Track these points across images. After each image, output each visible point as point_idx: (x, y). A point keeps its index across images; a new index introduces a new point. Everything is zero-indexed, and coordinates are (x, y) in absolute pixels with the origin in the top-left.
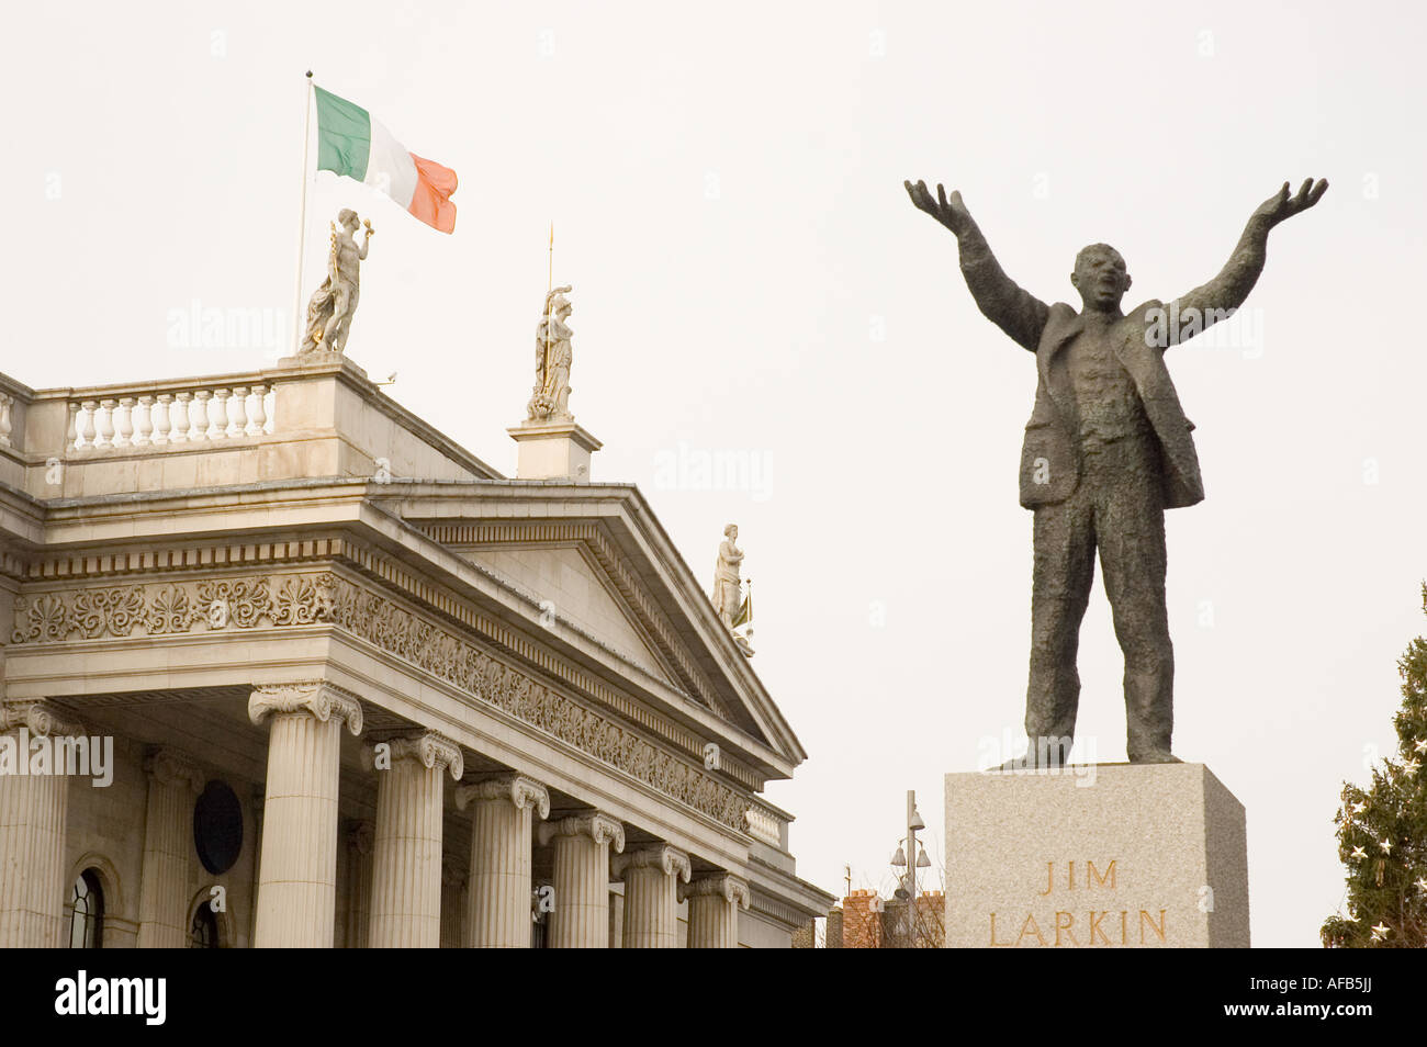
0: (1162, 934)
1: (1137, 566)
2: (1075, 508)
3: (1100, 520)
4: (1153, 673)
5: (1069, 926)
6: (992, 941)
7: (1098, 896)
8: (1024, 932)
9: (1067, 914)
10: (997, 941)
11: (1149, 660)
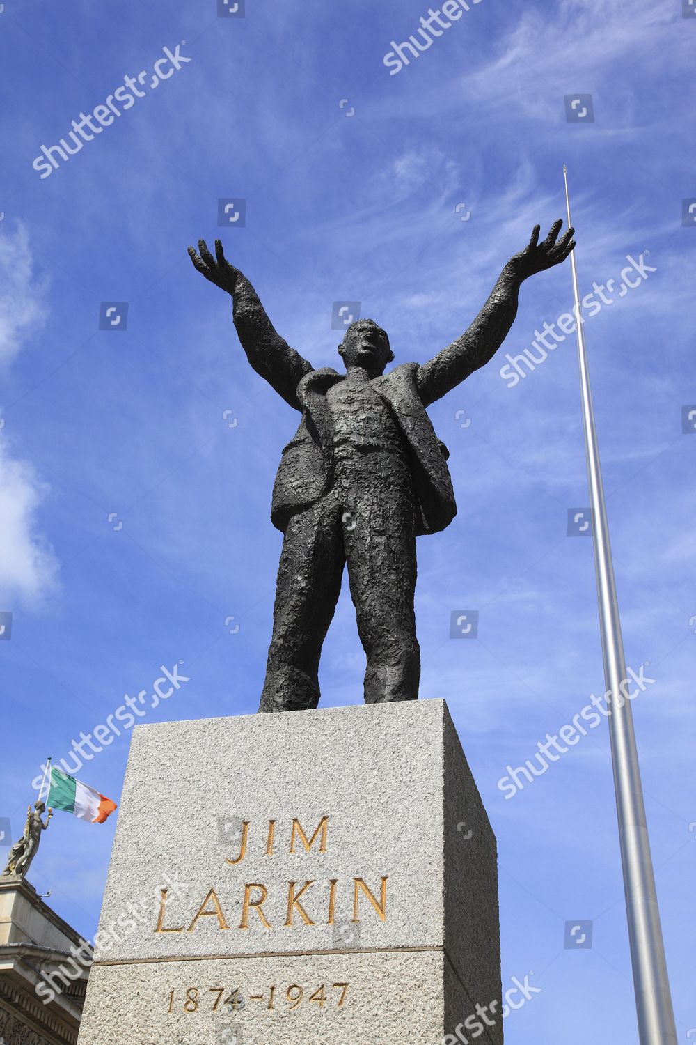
0: (382, 908)
1: (384, 559)
2: (323, 508)
4: (397, 664)
5: (259, 903)
6: (159, 924)
7: (298, 863)
8: (201, 911)
9: (260, 885)
10: (164, 925)
11: (391, 650)
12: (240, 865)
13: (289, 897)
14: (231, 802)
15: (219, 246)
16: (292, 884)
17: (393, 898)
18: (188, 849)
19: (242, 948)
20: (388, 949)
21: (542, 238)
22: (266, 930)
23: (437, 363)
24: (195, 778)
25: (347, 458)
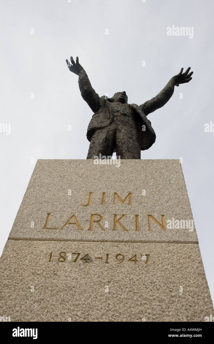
0: (163, 226)
2: (109, 129)
5: (99, 221)
6: (45, 226)
7: (118, 208)
8: (68, 222)
9: (98, 215)
10: (48, 226)
12: (88, 207)
13: (114, 220)
14: (83, 185)
15: (77, 58)
16: (115, 215)
18: (62, 200)
19: (90, 238)
20: (169, 242)
22: (102, 231)
24: (66, 177)
25: (118, 116)
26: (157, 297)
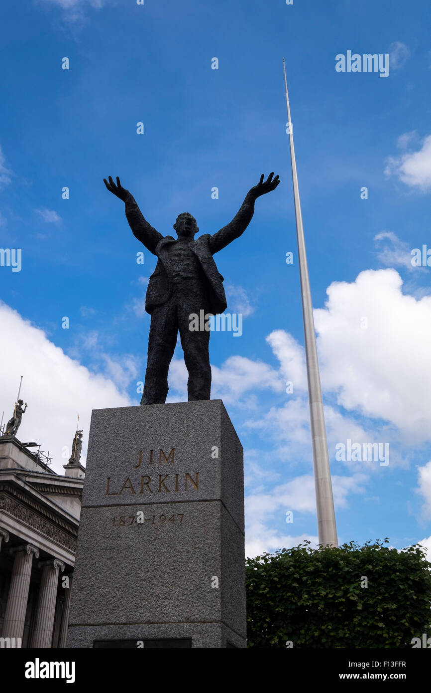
0: (196, 485)
2: (169, 306)
3: (180, 311)
4: (202, 377)
5: (147, 483)
6: (108, 491)
7: (164, 467)
8: (124, 487)
9: (147, 476)
10: (110, 492)
11: (199, 371)
12: (139, 468)
13: (160, 481)
14: (134, 442)
15: (118, 179)
16: (161, 476)
17: (201, 481)
18: (118, 462)
19: (141, 501)
20: (199, 501)
21: (265, 180)
22: (151, 494)
23: (218, 235)
24: (119, 432)
25: (179, 283)
26: (186, 549)
